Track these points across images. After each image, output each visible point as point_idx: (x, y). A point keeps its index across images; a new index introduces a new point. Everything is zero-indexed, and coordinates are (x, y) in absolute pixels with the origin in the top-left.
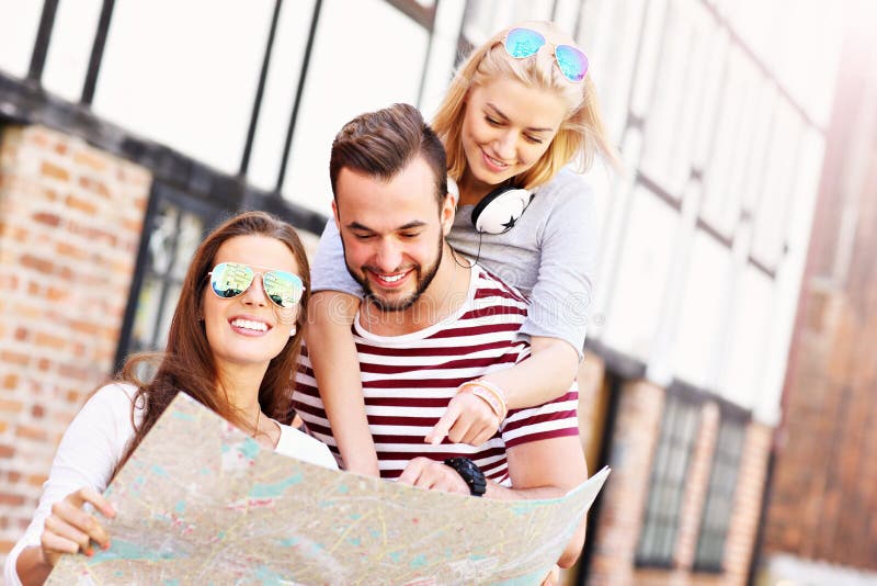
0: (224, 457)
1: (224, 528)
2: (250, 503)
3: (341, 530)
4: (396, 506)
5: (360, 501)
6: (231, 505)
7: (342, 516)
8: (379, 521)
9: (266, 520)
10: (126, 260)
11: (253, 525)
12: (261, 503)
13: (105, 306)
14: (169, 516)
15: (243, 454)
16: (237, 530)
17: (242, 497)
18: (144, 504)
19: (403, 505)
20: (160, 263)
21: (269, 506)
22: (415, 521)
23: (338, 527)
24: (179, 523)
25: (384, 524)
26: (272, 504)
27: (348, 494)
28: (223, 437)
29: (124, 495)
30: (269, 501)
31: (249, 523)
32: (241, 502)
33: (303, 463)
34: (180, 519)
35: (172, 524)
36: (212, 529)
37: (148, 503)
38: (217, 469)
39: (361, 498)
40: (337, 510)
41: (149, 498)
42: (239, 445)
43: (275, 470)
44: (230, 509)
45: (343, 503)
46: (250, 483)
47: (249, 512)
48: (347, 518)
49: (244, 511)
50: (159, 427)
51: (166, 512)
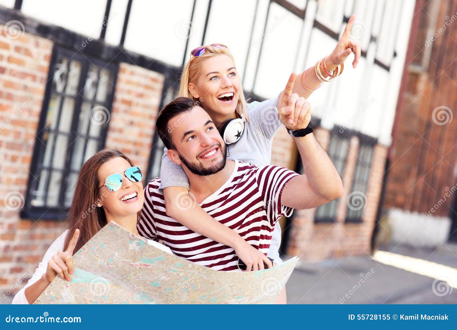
0: (130, 245)
1: (129, 273)
2: (141, 264)
3: (180, 283)
4: (205, 277)
5: (189, 272)
6: (132, 264)
7: (181, 278)
8: (196, 282)
9: (147, 273)
10: (41, 87)
11: (141, 274)
12: (146, 265)
13: (30, 111)
14: (106, 263)
15: (138, 244)
16: (135, 275)
17: (138, 261)
18: (96, 257)
19: (208, 277)
20: (60, 88)
21: (149, 267)
22: (213, 283)
23: (178, 282)
24: (110, 267)
25: (199, 284)
26: (150, 267)
27: (183, 268)
28: (130, 238)
29: (87, 253)
30: (149, 265)
31: (140, 273)
32: (137, 263)
33: (164, 252)
34: (110, 266)
35: (107, 267)
36: (124, 273)
37: (97, 257)
38: (127, 248)
39: (189, 271)
40: (178, 274)
41: (98, 255)
42: (137, 241)
43: (152, 253)
44: (132, 265)
45: (181, 272)
46: (141, 256)
47: (140, 268)
48: (182, 279)
49: (138, 267)
50: (102, 231)
51: (104, 262)
